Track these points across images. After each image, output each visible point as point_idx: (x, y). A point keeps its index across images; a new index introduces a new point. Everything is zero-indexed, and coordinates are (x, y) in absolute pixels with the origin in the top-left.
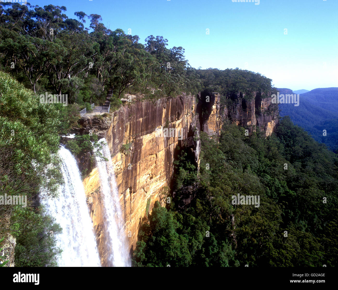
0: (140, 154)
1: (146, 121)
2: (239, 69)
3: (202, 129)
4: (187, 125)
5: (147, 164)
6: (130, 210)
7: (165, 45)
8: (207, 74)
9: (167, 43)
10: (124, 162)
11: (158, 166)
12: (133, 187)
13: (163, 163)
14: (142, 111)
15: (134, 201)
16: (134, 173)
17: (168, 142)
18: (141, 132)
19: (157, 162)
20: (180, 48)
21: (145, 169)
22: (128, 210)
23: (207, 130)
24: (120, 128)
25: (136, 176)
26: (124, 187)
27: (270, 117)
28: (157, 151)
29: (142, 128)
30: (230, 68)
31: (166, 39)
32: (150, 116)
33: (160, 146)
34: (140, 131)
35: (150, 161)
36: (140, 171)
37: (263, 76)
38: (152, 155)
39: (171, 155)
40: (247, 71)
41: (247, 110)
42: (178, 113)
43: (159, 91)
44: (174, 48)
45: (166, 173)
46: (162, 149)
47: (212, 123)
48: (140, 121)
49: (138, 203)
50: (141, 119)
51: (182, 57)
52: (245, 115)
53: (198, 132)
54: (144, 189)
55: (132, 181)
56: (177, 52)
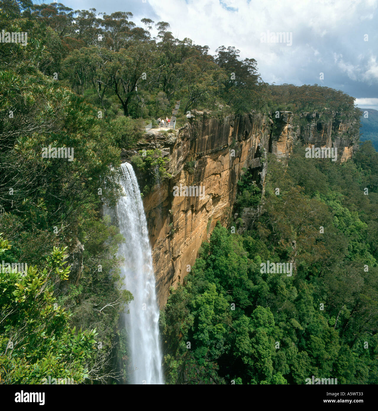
0: (204, 173)
1: (212, 139)
2: (319, 85)
3: (270, 150)
4: (255, 145)
5: (210, 183)
6: (191, 228)
7: (237, 57)
8: (281, 90)
9: (238, 54)
10: (187, 180)
11: (222, 186)
12: (195, 206)
13: (227, 183)
14: (208, 129)
15: (195, 219)
17: (233, 162)
18: (207, 150)
19: (221, 182)
20: (253, 60)
21: (208, 188)
22: (189, 228)
23: (276, 151)
24: (185, 145)
26: (186, 205)
27: (347, 142)
28: (222, 171)
29: (207, 146)
30: (307, 84)
31: (238, 50)
32: (217, 133)
33: (224, 165)
34: (205, 149)
35: (214, 180)
37: (345, 95)
38: (215, 174)
39: (236, 176)
40: (327, 87)
41: (322, 132)
42: (246, 132)
43: (227, 108)
44: (247, 59)
45: (230, 194)
46: (226, 169)
47: (282, 144)
48: (205, 139)
49: (199, 221)
50: (207, 137)
51: (254, 71)
52: (319, 138)
53: (266, 152)
54: (205, 208)
55: (194, 200)
56: (249, 64)
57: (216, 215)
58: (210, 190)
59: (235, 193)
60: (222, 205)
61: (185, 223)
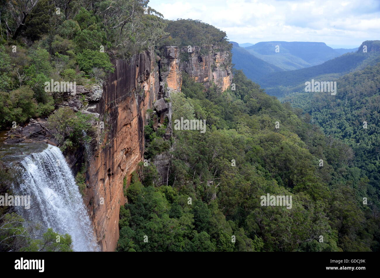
0: (116, 127)
1: (121, 83)
5: (123, 137)
6: (110, 196)
11: (133, 137)
12: (111, 169)
13: (137, 132)
14: (116, 72)
15: (113, 185)
16: (112, 150)
17: (139, 106)
18: (117, 98)
19: (132, 133)
21: (121, 143)
22: (108, 198)
25: (113, 154)
26: (103, 171)
27: (225, 72)
28: (131, 119)
29: (117, 93)
32: (125, 77)
33: (133, 112)
34: (115, 97)
36: (117, 147)
38: (126, 125)
39: (142, 121)
41: (203, 64)
42: (147, 71)
45: (140, 143)
46: (135, 116)
47: (172, 81)
48: (114, 85)
49: (116, 185)
50: (115, 82)
52: (202, 71)
54: (120, 167)
55: (110, 161)
57: (130, 171)
58: (123, 145)
59: (144, 142)
60: (134, 159)
61: (104, 194)
